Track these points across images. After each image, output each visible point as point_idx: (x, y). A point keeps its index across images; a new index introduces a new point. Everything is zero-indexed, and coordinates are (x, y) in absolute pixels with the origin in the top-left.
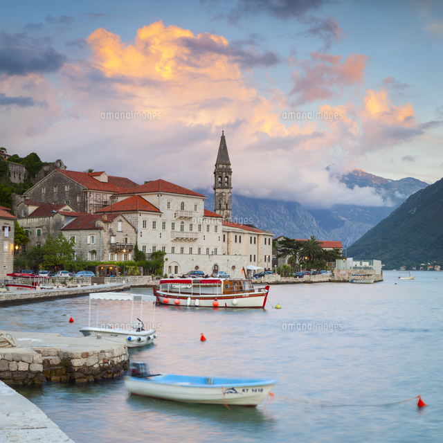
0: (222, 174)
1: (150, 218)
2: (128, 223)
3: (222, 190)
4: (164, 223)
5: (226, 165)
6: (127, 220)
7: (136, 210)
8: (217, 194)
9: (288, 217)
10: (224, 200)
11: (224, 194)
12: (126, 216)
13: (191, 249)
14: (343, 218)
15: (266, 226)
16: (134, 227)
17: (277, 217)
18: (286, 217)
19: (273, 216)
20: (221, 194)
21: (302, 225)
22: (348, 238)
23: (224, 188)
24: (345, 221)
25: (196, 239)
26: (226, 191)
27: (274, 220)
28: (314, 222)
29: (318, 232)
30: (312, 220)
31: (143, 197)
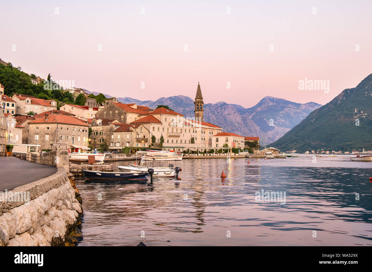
0: (198, 104)
1: (156, 126)
2: (146, 128)
4: (163, 128)
5: (200, 99)
6: (145, 127)
7: (149, 122)
8: (196, 114)
11: (199, 114)
12: (144, 125)
13: (177, 141)
15: (231, 130)
16: (148, 131)
17: (237, 125)
18: (242, 125)
20: (198, 114)
21: (251, 129)
23: (199, 111)
24: (275, 127)
25: (179, 136)
26: (201, 112)
27: (235, 127)
28: (258, 128)
29: (260, 133)
30: (256, 126)
31: (153, 116)
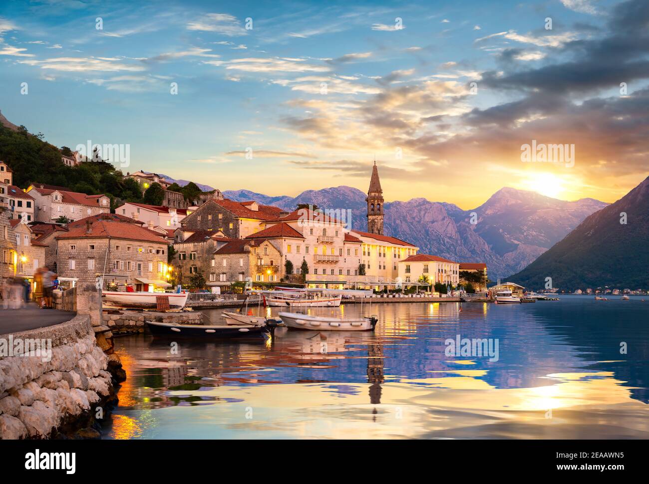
0: (374, 202)
1: (294, 242)
2: (274, 247)
3: (374, 217)
4: (307, 248)
5: (378, 192)
6: (272, 245)
7: (281, 236)
8: (369, 221)
9: (459, 242)
10: (376, 226)
11: (376, 221)
12: (272, 242)
13: (333, 270)
14: (516, 242)
15: (436, 251)
16: (279, 251)
17: (447, 242)
18: (457, 242)
19: (444, 241)
20: (373, 220)
21: (474, 249)
22: (522, 262)
23: (375, 215)
24: (518, 245)
25: (337, 262)
26: (380, 217)
27: (444, 245)
28: (486, 246)
29: (490, 256)
30: (484, 243)
31: (289, 224)
